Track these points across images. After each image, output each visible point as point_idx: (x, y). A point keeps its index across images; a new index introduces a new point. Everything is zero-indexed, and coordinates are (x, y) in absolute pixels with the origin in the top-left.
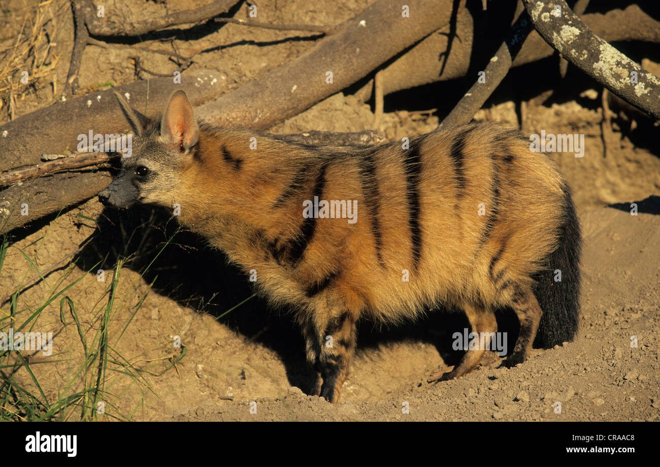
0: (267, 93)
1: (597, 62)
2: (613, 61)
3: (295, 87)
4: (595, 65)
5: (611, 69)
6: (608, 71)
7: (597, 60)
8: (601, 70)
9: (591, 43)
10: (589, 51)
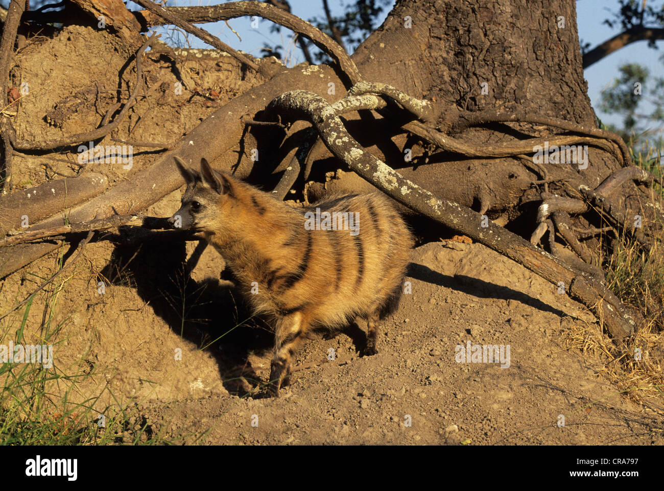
0: (138, 189)
1: (376, 172)
2: (386, 172)
3: (154, 185)
4: (375, 174)
5: (386, 177)
6: (383, 178)
7: (376, 171)
8: (378, 177)
9: (371, 160)
10: (370, 165)
